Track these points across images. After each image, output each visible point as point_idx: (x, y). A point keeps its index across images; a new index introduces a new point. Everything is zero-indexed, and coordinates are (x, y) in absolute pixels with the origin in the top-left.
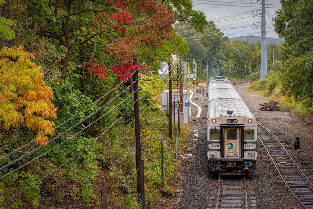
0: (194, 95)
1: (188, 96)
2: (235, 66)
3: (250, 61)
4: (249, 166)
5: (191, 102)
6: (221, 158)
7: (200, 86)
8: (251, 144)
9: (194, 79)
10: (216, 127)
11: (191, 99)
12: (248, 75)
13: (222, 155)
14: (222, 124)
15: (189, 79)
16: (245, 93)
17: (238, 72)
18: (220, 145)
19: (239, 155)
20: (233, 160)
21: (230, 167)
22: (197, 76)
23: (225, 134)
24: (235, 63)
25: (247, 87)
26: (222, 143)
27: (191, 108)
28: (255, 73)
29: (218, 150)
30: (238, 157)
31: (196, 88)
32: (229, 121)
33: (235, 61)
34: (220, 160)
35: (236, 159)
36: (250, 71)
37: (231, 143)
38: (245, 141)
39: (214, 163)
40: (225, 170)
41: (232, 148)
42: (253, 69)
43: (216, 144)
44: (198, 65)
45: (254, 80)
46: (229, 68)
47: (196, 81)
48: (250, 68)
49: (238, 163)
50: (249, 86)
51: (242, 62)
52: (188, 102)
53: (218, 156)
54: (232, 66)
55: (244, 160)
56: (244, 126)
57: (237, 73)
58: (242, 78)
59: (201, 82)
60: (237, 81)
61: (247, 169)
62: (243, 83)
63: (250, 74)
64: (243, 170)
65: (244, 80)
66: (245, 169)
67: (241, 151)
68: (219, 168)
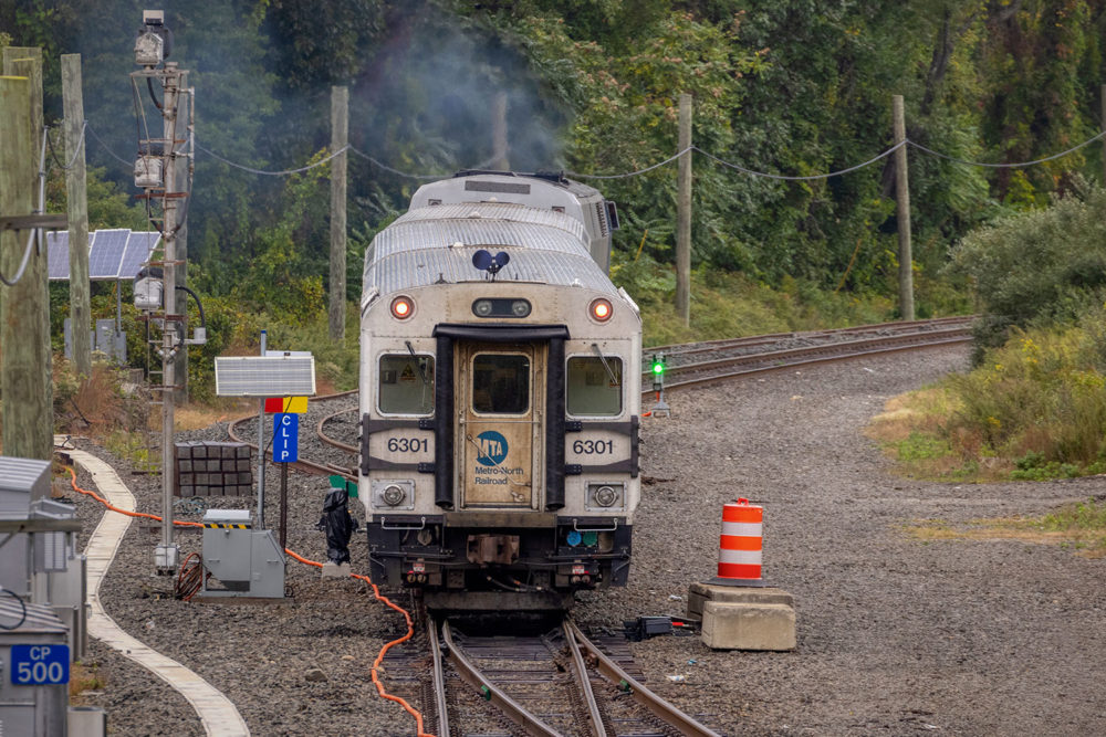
0: (145, 530)
1: (53, 543)
2: (744, 113)
3: (971, 38)
4: (589, 559)
5: (101, 626)
6: (438, 511)
7: (231, 403)
8: (606, 437)
9: (148, 294)
10: (414, 342)
11: (93, 585)
12: (933, 237)
13: (444, 498)
14: (444, 321)
15: (81, 298)
16: (890, 502)
17: (795, 194)
18: (430, 437)
19: (538, 497)
20: (501, 523)
21: (488, 558)
22: (193, 253)
23: (464, 383)
24: (744, 62)
25: (919, 414)
26: (442, 432)
27: (97, 717)
28: (1036, 217)
29: (423, 469)
30: (530, 510)
31: (177, 433)
32: (484, 307)
33: (745, 43)
34: (431, 525)
35: (522, 518)
36: (969, 182)
37: (494, 428)
38: (570, 417)
39: (397, 537)
40: (457, 582)
41: (499, 459)
42: (1013, 155)
43: (410, 434)
44: (204, 95)
45: (1017, 311)
46: (665, 138)
47: (177, 319)
48: (966, 135)
49: (533, 537)
50: (951, 405)
51: (848, 60)
52: (56, 626)
53: (422, 500)
54: (709, 107)
55: (566, 527)
56: (566, 337)
57: (773, 208)
58: (850, 286)
59: (252, 346)
60: (776, 325)
61: (581, 576)
62: (863, 351)
63: (958, 226)
64: (558, 578)
65: (871, 307)
66: (571, 576)
67: (548, 473)
68: (427, 566)
